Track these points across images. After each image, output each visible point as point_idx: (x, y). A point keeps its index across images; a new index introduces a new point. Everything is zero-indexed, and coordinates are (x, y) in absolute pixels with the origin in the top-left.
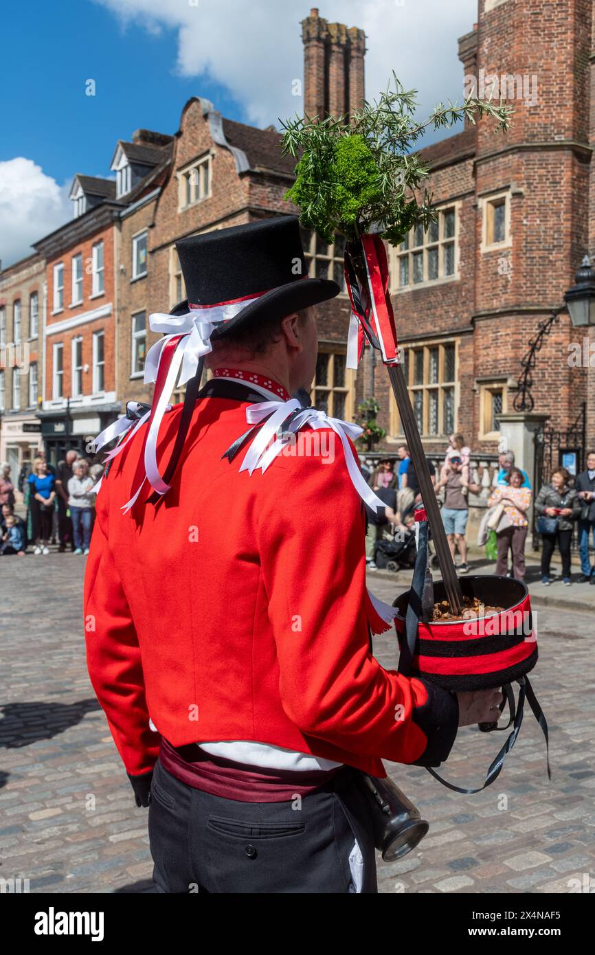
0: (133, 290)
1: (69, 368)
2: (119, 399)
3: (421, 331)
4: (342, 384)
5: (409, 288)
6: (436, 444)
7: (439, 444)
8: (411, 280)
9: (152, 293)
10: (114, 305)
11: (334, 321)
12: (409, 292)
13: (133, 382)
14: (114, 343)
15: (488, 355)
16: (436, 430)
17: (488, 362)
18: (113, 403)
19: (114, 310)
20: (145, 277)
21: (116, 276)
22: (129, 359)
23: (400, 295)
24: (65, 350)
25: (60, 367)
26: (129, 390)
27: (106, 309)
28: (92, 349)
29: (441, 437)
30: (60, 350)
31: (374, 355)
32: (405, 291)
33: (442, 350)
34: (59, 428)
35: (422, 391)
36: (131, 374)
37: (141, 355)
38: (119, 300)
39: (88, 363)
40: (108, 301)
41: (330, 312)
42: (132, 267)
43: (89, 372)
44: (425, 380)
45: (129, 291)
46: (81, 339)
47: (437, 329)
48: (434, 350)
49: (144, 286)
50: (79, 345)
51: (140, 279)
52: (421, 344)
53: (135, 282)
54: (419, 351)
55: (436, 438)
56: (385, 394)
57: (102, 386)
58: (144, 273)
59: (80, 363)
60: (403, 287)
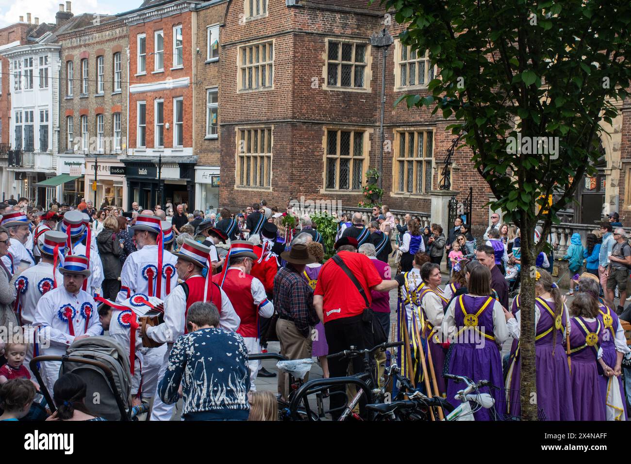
0: (208, 70)
1: (152, 123)
2: (196, 153)
3: (413, 120)
4: (360, 154)
5: (406, 88)
6: (420, 199)
7: (422, 199)
8: (408, 83)
9: (224, 78)
10: (191, 79)
11: (354, 109)
12: (406, 91)
13: (207, 142)
14: (192, 109)
15: (443, 146)
16: (420, 190)
17: (443, 151)
18: (191, 157)
19: (191, 83)
20: (217, 61)
21: (193, 56)
22: (204, 123)
23: (400, 92)
24: (147, 107)
25: (143, 121)
26: (204, 147)
27: (184, 81)
28: (172, 111)
29: (424, 195)
30: (143, 107)
31: (383, 133)
32: (403, 90)
33: (425, 135)
34: (143, 172)
35: (412, 161)
36: (205, 135)
37: (214, 122)
38: (196, 75)
39: (169, 121)
40: (186, 75)
41: (352, 103)
42: (206, 51)
43: (170, 129)
44: (415, 154)
45: (204, 69)
46: (162, 100)
47: (422, 120)
48: (421, 134)
49: (216, 69)
50: (161, 105)
51: (214, 62)
52: (412, 129)
53: (209, 63)
54: (412, 134)
55: (420, 195)
56: (390, 162)
57: (181, 142)
58: (217, 58)
59: (161, 119)
60: (403, 86)
